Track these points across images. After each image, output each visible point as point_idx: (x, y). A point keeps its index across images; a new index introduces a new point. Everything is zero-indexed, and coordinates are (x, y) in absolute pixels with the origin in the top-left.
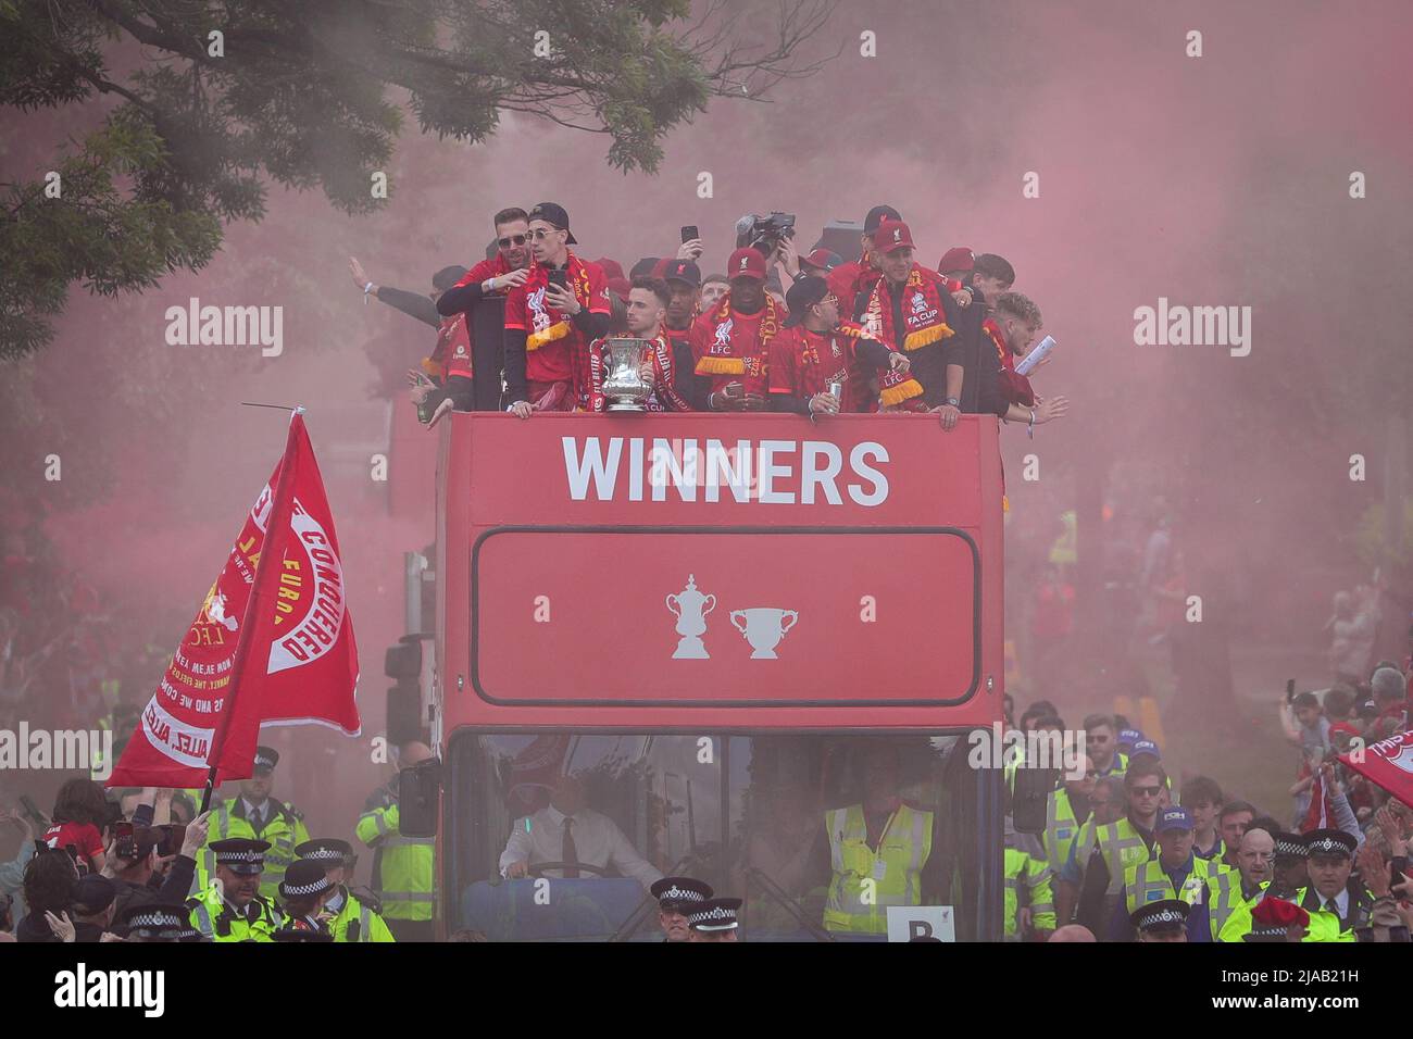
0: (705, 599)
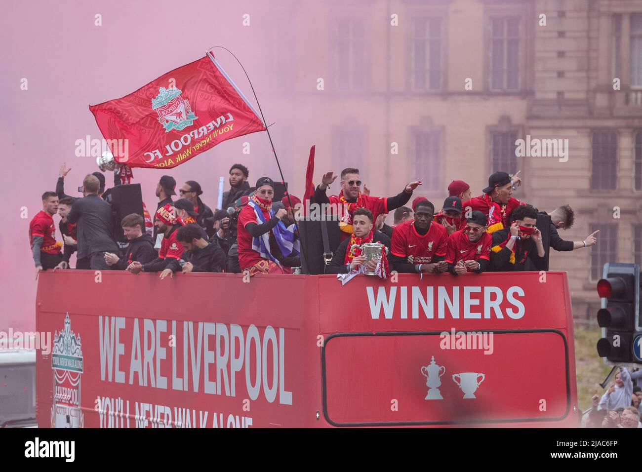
0: (440, 368)
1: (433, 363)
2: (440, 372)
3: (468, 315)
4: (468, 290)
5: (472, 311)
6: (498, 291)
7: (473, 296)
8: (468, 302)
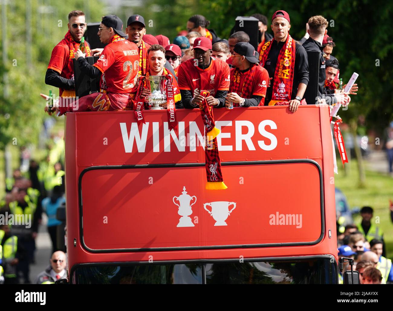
0: (191, 198)
1: (184, 193)
2: (192, 202)
3: (221, 147)
4: (219, 124)
5: (223, 144)
6: (250, 125)
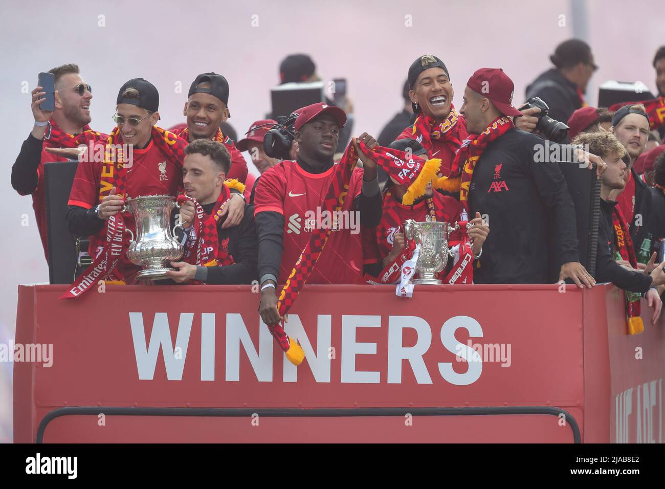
3: (350, 375)
4: (351, 323)
5: (358, 368)
6: (422, 326)
7: (363, 335)
8: (352, 348)
